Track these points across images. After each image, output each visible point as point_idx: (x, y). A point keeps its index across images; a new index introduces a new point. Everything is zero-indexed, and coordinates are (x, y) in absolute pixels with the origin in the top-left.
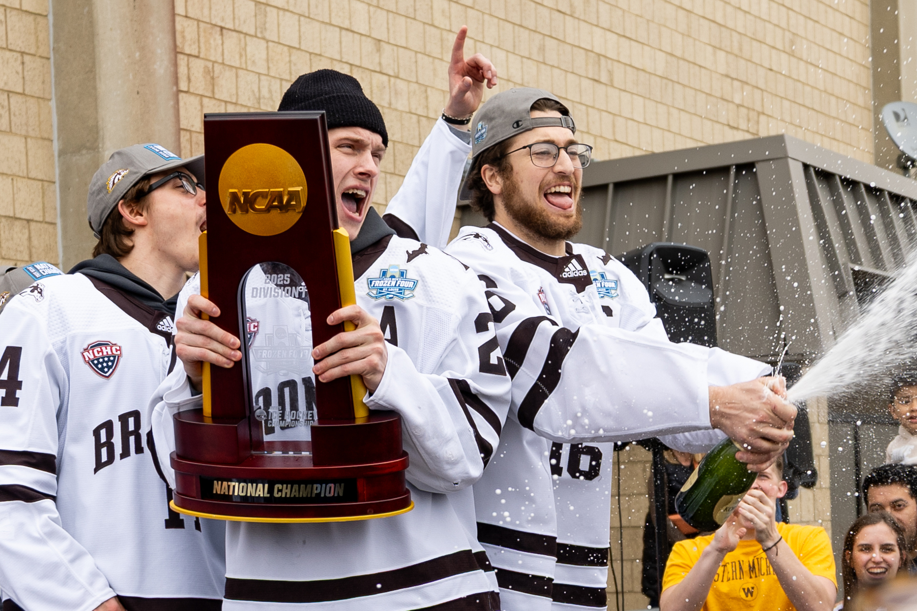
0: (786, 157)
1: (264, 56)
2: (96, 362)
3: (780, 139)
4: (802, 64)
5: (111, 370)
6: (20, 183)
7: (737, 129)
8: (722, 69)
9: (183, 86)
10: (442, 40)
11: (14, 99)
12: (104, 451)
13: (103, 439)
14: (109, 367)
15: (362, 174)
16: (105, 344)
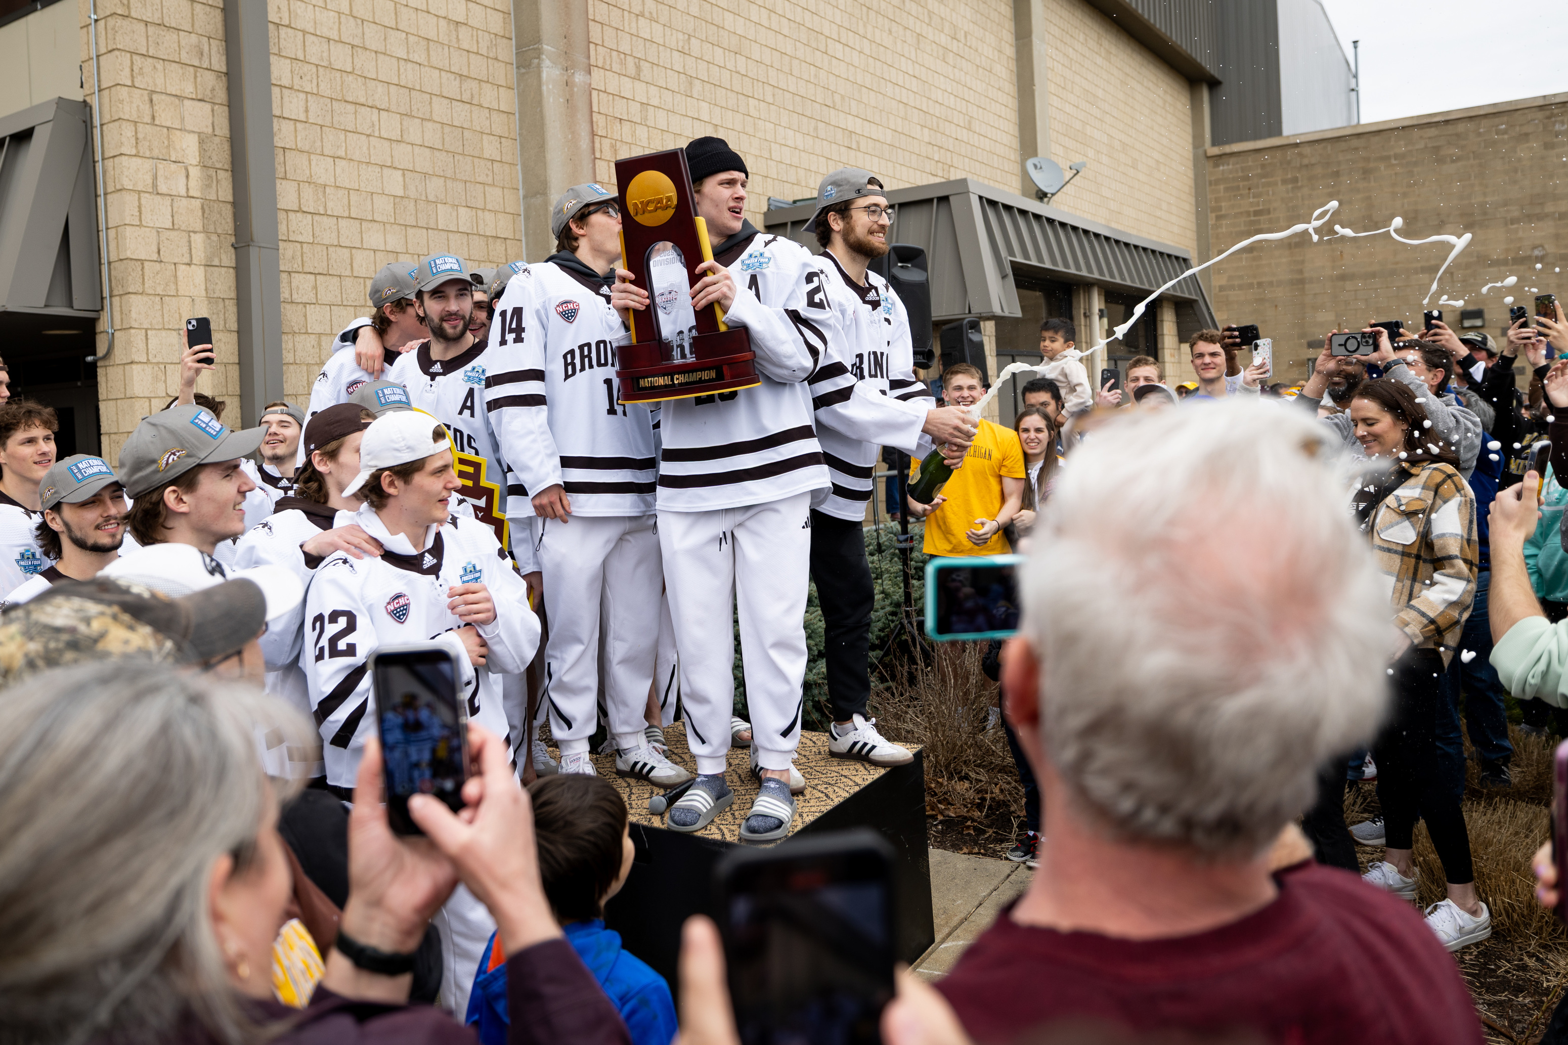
0: (968, 192)
1: (646, 136)
2: (564, 313)
3: (964, 181)
4: (976, 135)
5: (573, 318)
6: (500, 216)
7: (936, 176)
8: (927, 139)
9: (598, 155)
10: (755, 124)
11: (496, 165)
12: (570, 368)
13: (569, 360)
14: (572, 316)
15: (737, 198)
16: (570, 302)
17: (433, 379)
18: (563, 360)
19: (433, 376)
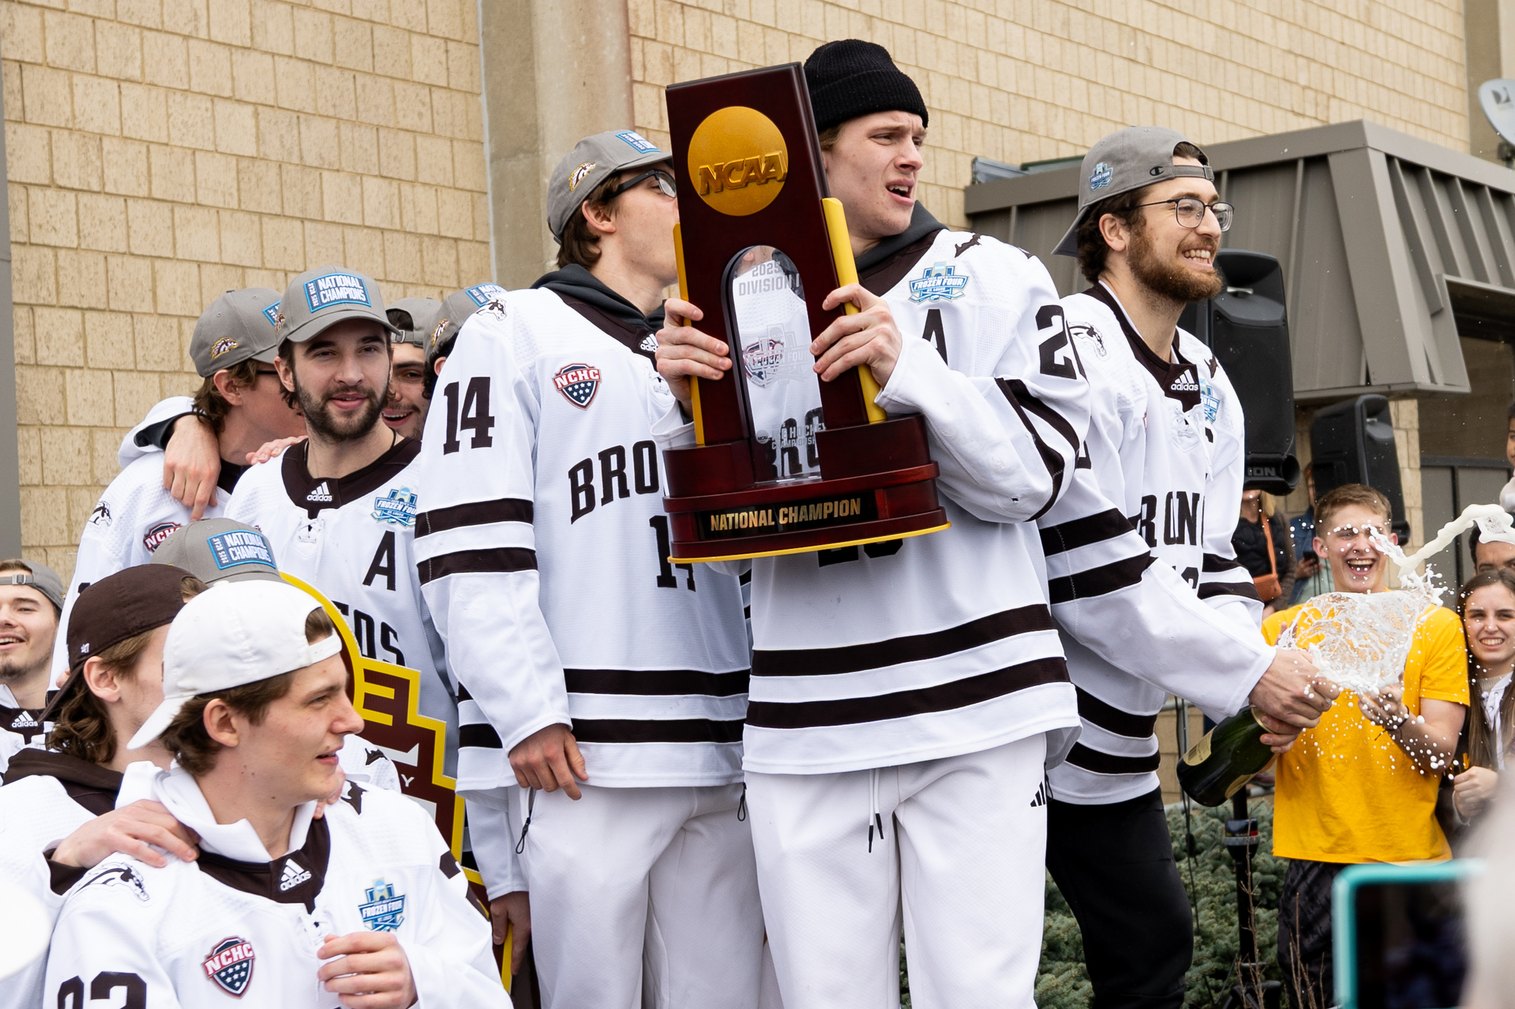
0: (1366, 147)
1: (733, 37)
2: (570, 389)
3: (1357, 127)
4: (1381, 36)
5: (589, 399)
6: (445, 195)
7: (1303, 115)
8: (1284, 44)
9: (638, 75)
10: (946, 14)
11: (437, 94)
12: (582, 496)
13: (581, 482)
14: (586, 395)
15: (904, 166)
16: (581, 368)
17: (313, 515)
18: (569, 481)
19: (313, 510)
